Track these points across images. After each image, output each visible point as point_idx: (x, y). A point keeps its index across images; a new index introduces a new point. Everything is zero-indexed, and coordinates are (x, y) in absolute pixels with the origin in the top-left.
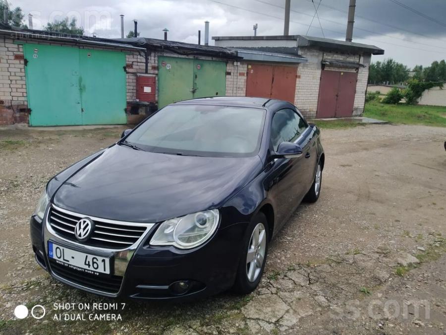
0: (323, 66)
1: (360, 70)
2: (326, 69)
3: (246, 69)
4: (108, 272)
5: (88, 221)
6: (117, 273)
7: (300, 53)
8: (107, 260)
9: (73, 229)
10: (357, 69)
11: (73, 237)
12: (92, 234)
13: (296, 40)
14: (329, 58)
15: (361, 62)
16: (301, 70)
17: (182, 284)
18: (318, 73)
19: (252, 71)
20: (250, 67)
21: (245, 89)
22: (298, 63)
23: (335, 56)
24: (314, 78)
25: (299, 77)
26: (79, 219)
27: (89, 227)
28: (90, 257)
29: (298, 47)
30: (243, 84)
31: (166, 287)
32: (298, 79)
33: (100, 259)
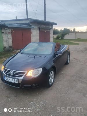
0: (39, 29)
1: (51, 30)
2: (40, 30)
3: (11, 31)
4: (17, 82)
5: (12, 71)
6: (19, 83)
7: (31, 24)
8: (17, 80)
9: (9, 73)
10: (50, 30)
11: (9, 75)
12: (14, 74)
13: (29, 20)
14: (41, 26)
15: (51, 28)
16: (32, 31)
17: (34, 85)
18: (38, 31)
19: (13, 32)
20: (12, 30)
21: (11, 39)
22: (31, 28)
23: (43, 26)
24: (37, 33)
25: (32, 33)
26: (11, 71)
27: (13, 73)
28: (13, 79)
29: (30, 22)
30: (10, 36)
31: (30, 86)
32: (31, 34)
33: (15, 80)
